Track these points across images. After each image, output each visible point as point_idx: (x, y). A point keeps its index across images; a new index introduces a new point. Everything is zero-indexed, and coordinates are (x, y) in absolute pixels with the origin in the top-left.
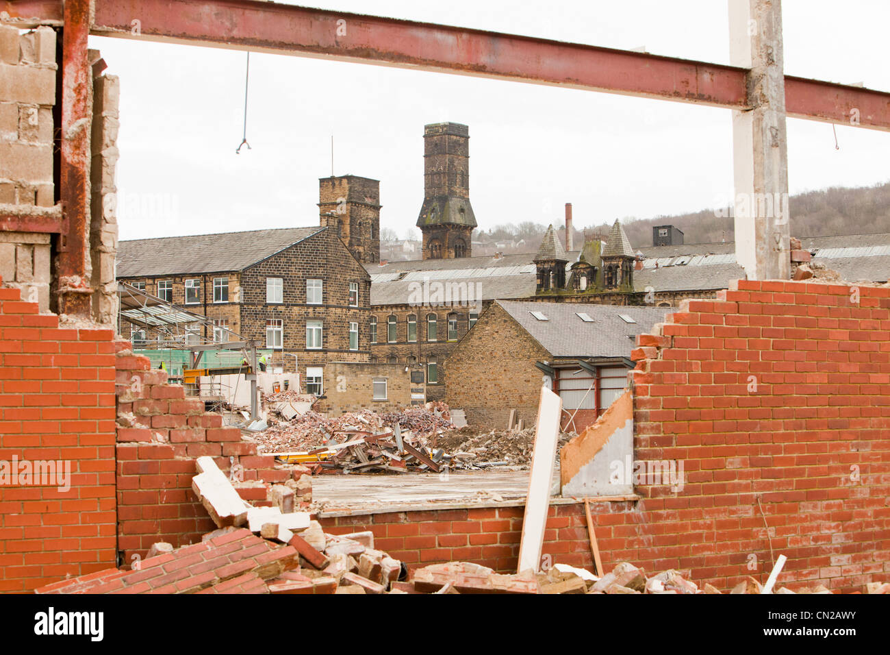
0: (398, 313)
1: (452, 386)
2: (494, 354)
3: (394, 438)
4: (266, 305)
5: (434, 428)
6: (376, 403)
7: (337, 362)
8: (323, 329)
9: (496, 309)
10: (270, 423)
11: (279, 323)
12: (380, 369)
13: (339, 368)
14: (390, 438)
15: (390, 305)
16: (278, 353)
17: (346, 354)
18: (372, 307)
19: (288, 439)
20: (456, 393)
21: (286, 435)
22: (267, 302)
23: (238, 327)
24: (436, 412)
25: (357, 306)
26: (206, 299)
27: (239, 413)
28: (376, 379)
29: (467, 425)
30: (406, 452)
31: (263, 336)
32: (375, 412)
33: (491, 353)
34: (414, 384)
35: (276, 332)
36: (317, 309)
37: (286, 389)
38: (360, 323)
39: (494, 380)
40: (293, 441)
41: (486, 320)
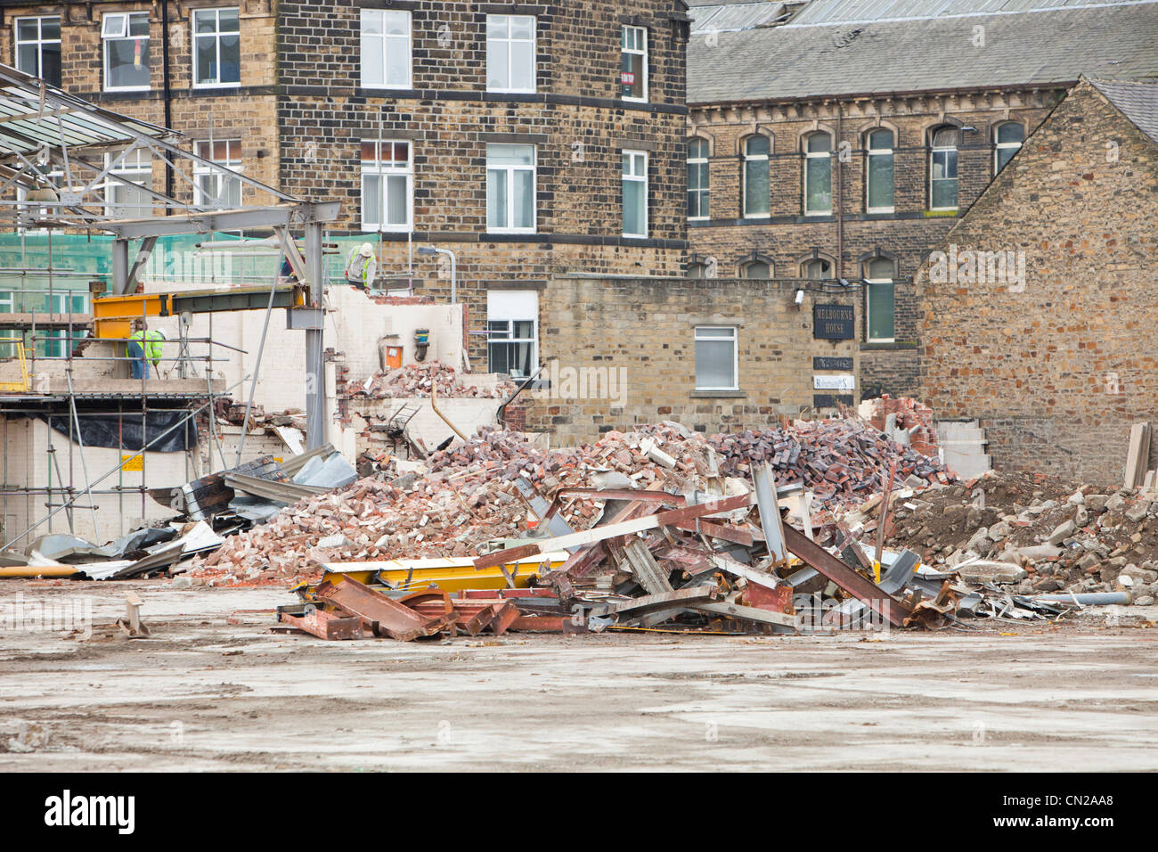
0: (773, 128)
1: (944, 350)
2: (1078, 248)
3: (755, 514)
4: (361, 96)
5: (885, 480)
6: (705, 403)
7: (581, 273)
8: (540, 171)
9: (1085, 104)
10: (365, 465)
11: (402, 153)
12: (718, 297)
13: (588, 292)
14: (740, 513)
15: (749, 102)
16: (396, 248)
17: (609, 250)
18: (696, 110)
19: (419, 514)
20: (954, 372)
21: (414, 503)
22: (363, 86)
23: (272, 164)
24: (890, 428)
25: (644, 100)
26: (168, 76)
27: (270, 433)
28: (706, 327)
29: (991, 473)
30: (792, 559)
31: (351, 193)
32: (700, 428)
33: (1069, 244)
34: (824, 343)
35: (391, 179)
36: (521, 110)
37: (421, 358)
38: (653, 155)
39: (1079, 328)
40: (433, 520)
41: (1055, 138)
